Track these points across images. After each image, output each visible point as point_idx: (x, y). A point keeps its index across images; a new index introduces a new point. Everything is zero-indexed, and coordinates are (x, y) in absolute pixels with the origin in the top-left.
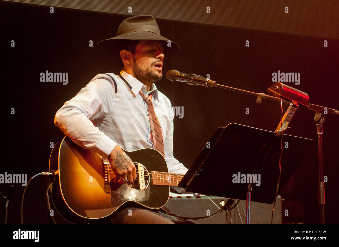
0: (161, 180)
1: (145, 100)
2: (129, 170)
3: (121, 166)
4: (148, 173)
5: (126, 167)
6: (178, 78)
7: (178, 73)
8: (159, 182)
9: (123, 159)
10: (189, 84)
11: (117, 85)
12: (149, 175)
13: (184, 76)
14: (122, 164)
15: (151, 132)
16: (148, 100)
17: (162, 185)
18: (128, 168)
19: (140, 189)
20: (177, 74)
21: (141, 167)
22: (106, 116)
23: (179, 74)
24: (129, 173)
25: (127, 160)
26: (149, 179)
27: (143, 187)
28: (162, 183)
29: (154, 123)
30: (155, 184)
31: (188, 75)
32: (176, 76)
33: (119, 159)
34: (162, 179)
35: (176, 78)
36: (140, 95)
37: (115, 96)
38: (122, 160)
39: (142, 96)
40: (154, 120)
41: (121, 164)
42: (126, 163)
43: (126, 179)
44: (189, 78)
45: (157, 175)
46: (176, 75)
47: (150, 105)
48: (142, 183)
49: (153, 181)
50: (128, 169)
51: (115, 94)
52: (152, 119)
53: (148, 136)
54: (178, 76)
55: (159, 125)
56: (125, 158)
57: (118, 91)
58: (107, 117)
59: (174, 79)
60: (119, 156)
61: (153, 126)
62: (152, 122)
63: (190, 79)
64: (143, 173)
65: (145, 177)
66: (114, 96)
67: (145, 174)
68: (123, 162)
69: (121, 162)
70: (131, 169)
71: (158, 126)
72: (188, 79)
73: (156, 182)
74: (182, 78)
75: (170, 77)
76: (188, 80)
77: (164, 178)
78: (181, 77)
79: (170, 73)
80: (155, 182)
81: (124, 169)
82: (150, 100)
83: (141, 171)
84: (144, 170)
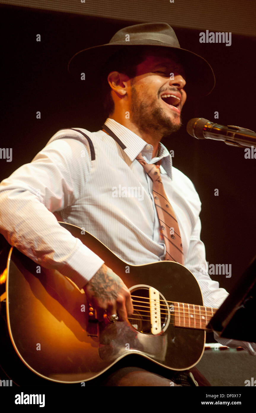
0: (191, 318)
1: (147, 172)
2: (118, 300)
3: (103, 294)
4: (167, 305)
5: (112, 295)
6: (208, 133)
7: (209, 124)
8: (187, 322)
9: (107, 281)
10: (227, 143)
11: (94, 146)
12: (168, 308)
13: (219, 129)
14: (105, 290)
15: (161, 228)
16: (153, 172)
17: (192, 327)
18: (116, 295)
19: (152, 334)
20: (206, 126)
21: (155, 293)
22: (76, 203)
23: (210, 127)
24: (119, 304)
25: (114, 282)
26: (169, 317)
27: (156, 329)
28: (192, 323)
29: (164, 214)
30: (179, 325)
31: (227, 128)
32: (205, 129)
33: (99, 281)
34: (192, 316)
35: (205, 134)
36: (138, 162)
37: (92, 166)
38: (105, 282)
39: (142, 165)
40: (165, 208)
41: (102, 290)
42: (113, 288)
43: (114, 316)
44: (229, 133)
45: (182, 310)
46: (204, 127)
47: (157, 182)
48: (156, 322)
49: (176, 319)
50: (116, 297)
51: (92, 161)
52: (160, 205)
53: (155, 235)
54: (208, 130)
55: (174, 217)
56: (111, 278)
57: (96, 156)
58: (78, 204)
59: (201, 135)
60: (99, 276)
61: (162, 218)
62: (161, 211)
63: (230, 135)
64: (158, 305)
65: (161, 311)
66: (90, 165)
67: (161, 307)
68: (107, 286)
69: (103, 287)
70: (121, 297)
71: (172, 219)
72: (226, 135)
73: (182, 322)
74: (215, 133)
75: (193, 131)
76: (226, 138)
77: (196, 315)
78: (213, 131)
79: (194, 124)
80: (179, 322)
81: (109, 299)
82: (156, 173)
83: (155, 300)
84: (160, 299)
